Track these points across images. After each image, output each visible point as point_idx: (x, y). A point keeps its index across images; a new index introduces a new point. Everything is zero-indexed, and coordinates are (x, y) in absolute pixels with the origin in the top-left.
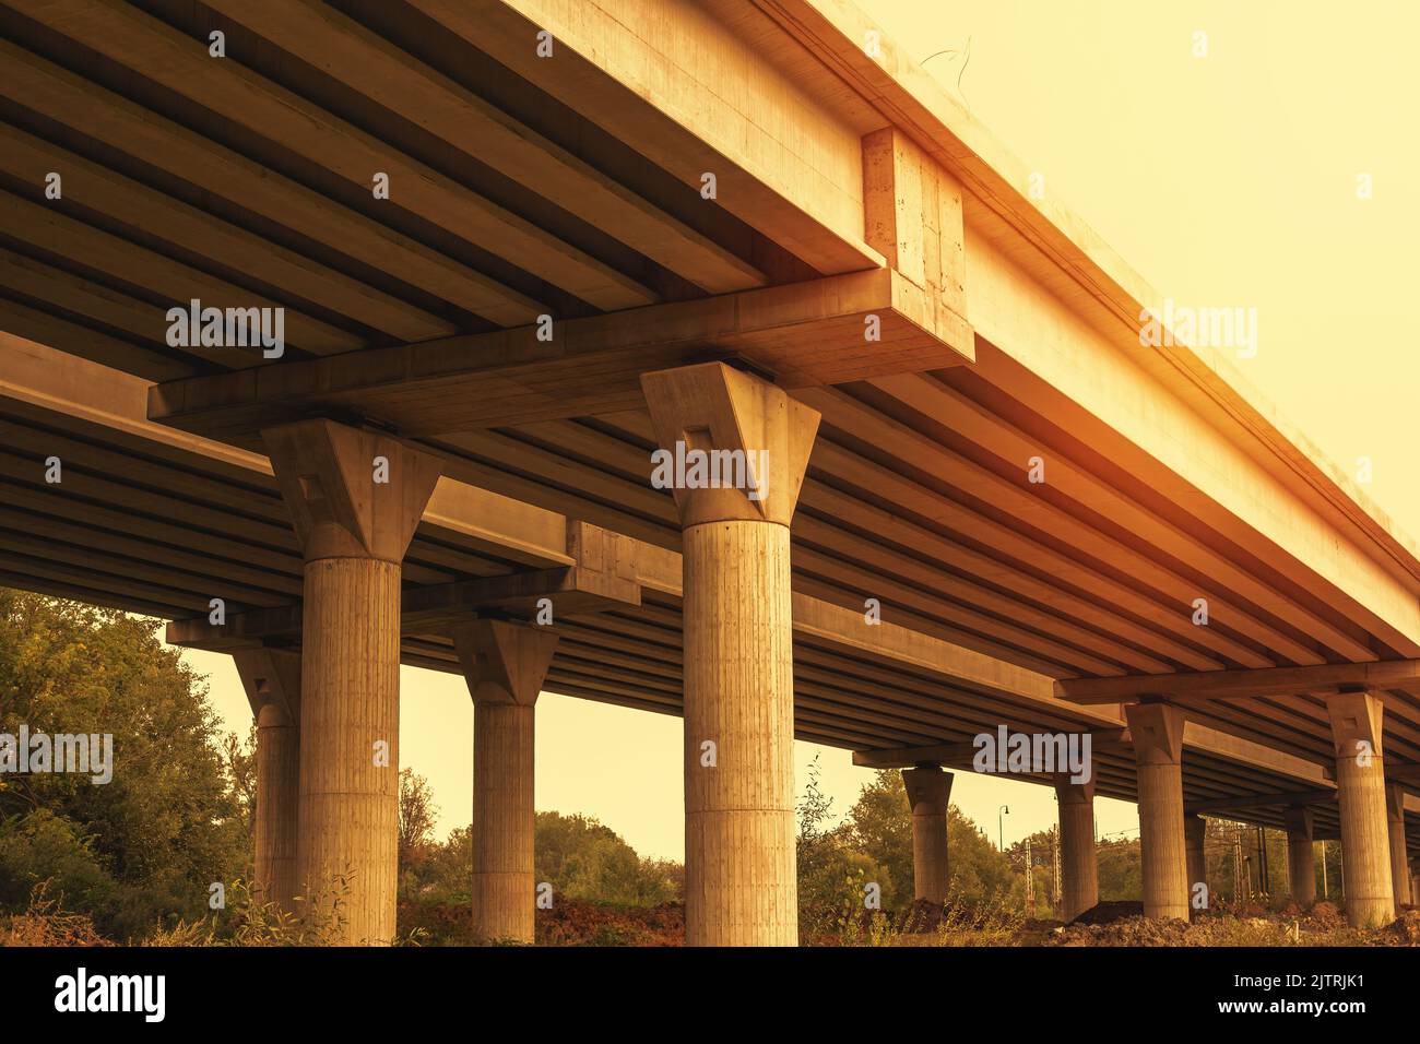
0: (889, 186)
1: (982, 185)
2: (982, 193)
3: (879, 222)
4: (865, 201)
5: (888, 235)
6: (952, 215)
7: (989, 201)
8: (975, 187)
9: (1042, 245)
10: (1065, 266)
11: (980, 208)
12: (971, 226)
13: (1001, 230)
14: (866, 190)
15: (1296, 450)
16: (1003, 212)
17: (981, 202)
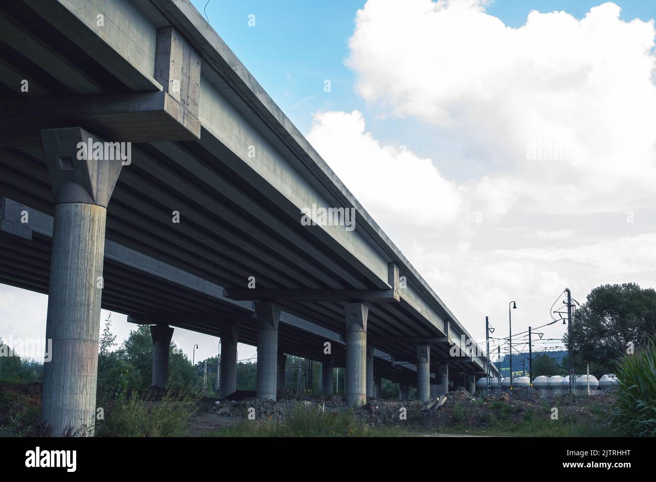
0: (168, 53)
1: (211, 58)
2: (210, 62)
3: (162, 71)
4: (155, 59)
5: (165, 76)
6: (196, 71)
7: (214, 66)
8: (207, 58)
9: (236, 88)
10: (245, 99)
11: (209, 68)
12: (204, 76)
13: (218, 79)
14: (157, 54)
15: (341, 193)
16: (219, 71)
17: (210, 65)
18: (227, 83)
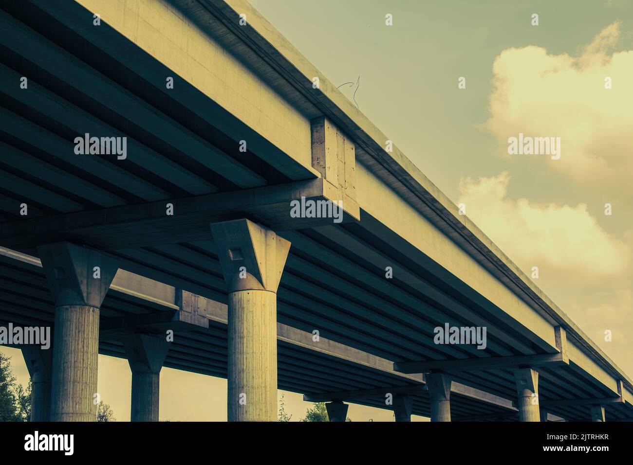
0: (322, 141)
1: (364, 142)
2: (364, 145)
3: (318, 158)
4: (312, 148)
5: (322, 163)
6: (349, 151)
7: (367, 149)
8: (360, 142)
9: (390, 169)
10: (400, 178)
11: (363, 152)
12: (358, 159)
13: (372, 162)
14: (312, 143)
15: (500, 261)
16: (373, 154)
17: (363, 149)
18: (381, 164)
